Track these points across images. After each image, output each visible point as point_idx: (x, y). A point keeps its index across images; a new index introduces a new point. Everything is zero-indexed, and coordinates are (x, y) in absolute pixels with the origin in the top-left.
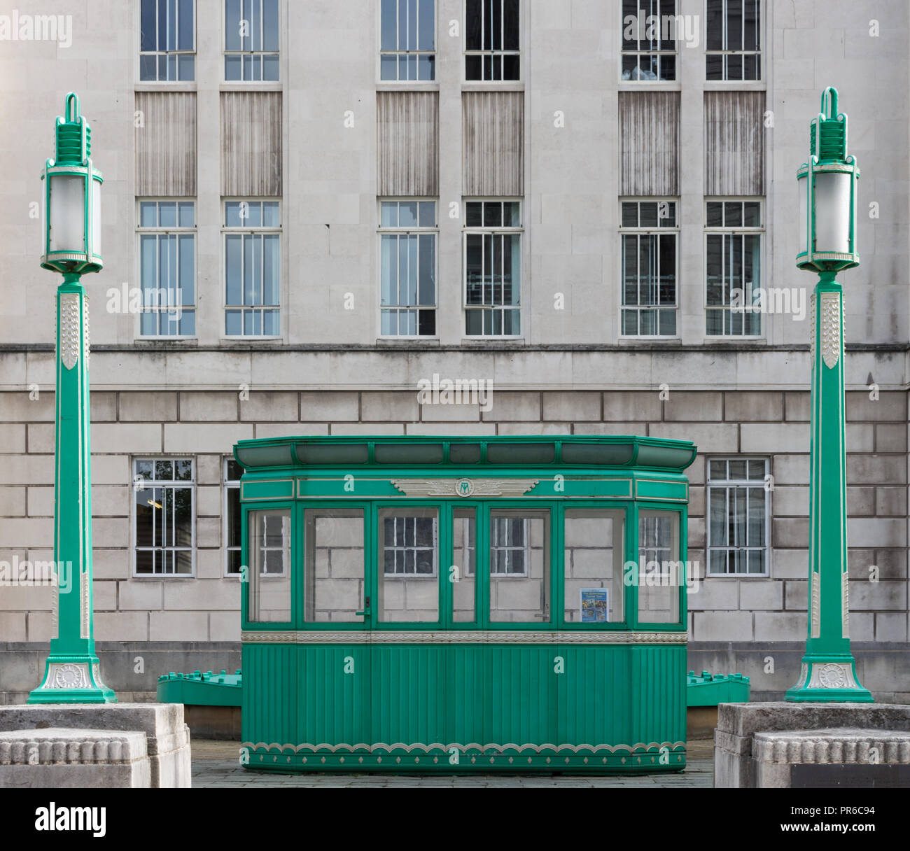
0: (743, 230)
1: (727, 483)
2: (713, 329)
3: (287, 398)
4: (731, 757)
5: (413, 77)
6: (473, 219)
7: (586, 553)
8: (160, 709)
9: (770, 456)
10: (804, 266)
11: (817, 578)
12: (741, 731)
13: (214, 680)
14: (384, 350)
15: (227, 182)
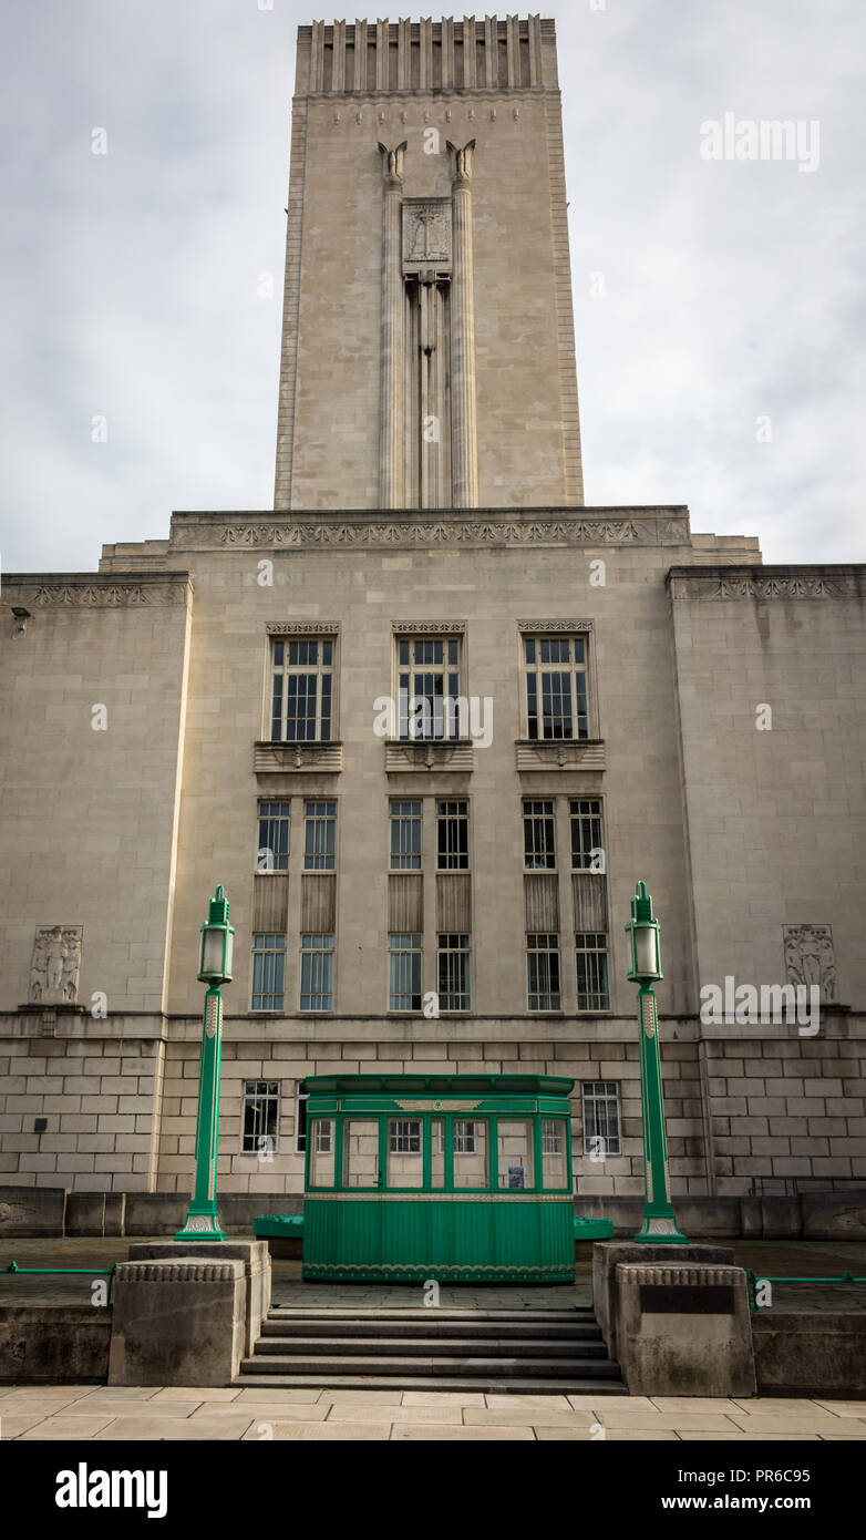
0: (596, 950)
1: (594, 1097)
2: (582, 1006)
3: (335, 1047)
4: (603, 1280)
5: (409, 867)
6: (442, 944)
7: (512, 1140)
8: (253, 1245)
9: (619, 1081)
10: (631, 980)
11: (649, 1165)
12: (608, 1262)
13: (287, 1220)
14: (392, 1018)
15: (304, 923)
